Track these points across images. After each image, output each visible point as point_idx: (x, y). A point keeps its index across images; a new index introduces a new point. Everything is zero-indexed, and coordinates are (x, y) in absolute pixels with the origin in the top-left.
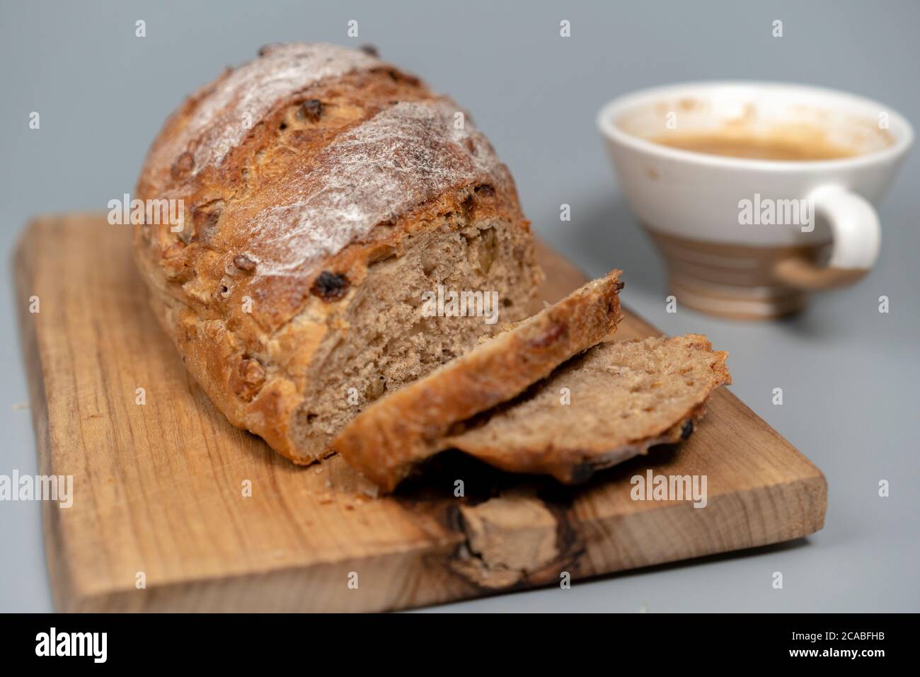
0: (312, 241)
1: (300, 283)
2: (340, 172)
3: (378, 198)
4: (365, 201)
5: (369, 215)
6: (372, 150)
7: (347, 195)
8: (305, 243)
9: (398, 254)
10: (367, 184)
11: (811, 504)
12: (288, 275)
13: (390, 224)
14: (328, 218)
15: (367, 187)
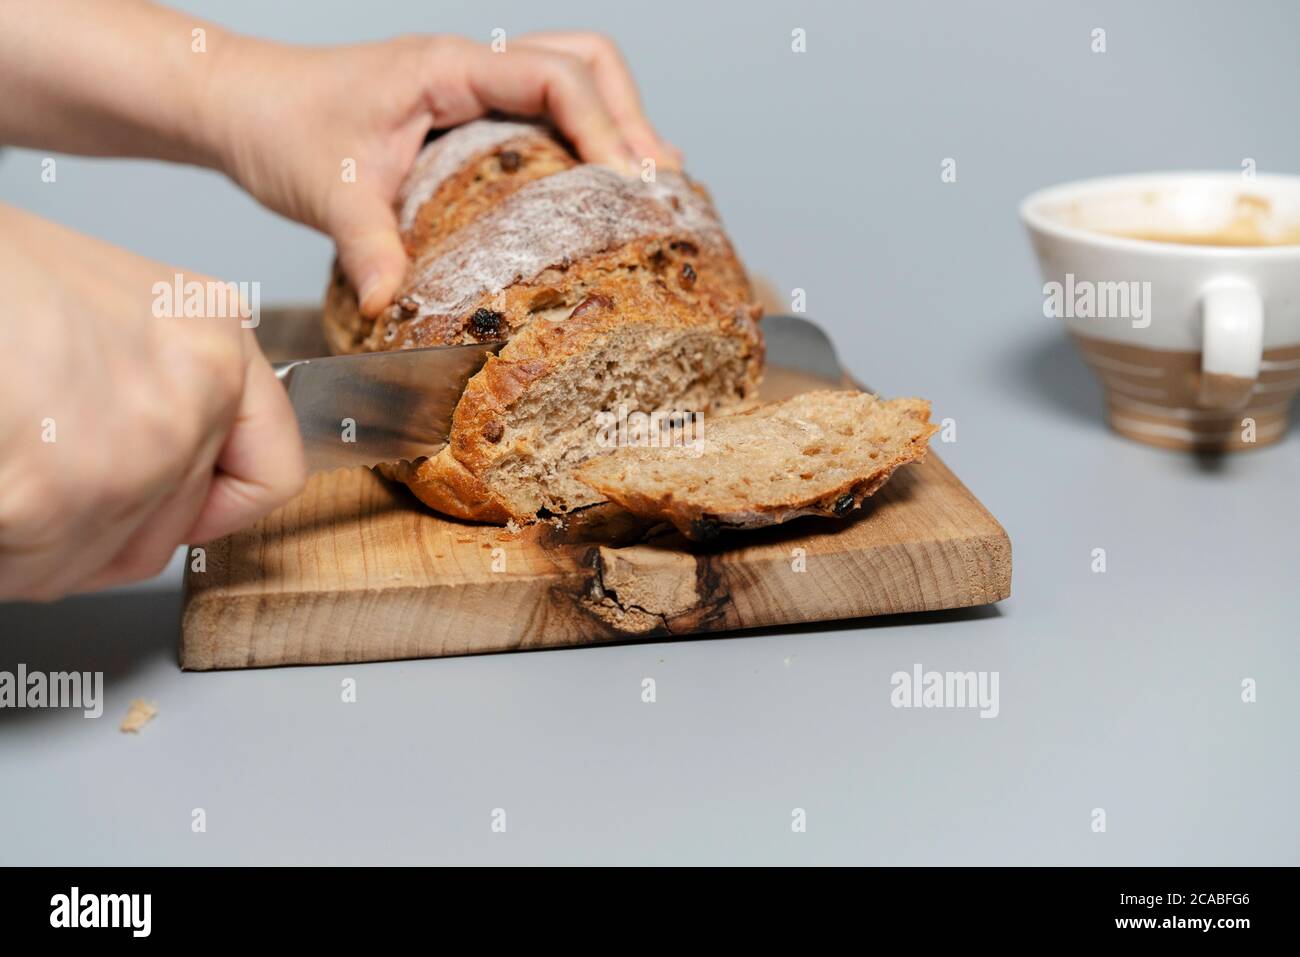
0: (475, 280)
1: (456, 320)
2: (520, 216)
3: (552, 242)
4: (538, 244)
5: (541, 257)
6: (557, 196)
7: (520, 237)
8: (469, 282)
9: (569, 302)
10: (543, 227)
11: (993, 565)
12: (446, 313)
13: (563, 269)
14: (496, 259)
15: (542, 231)
